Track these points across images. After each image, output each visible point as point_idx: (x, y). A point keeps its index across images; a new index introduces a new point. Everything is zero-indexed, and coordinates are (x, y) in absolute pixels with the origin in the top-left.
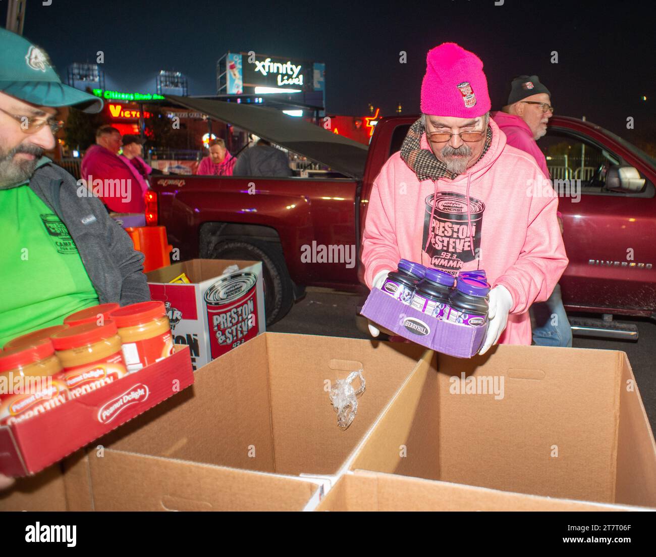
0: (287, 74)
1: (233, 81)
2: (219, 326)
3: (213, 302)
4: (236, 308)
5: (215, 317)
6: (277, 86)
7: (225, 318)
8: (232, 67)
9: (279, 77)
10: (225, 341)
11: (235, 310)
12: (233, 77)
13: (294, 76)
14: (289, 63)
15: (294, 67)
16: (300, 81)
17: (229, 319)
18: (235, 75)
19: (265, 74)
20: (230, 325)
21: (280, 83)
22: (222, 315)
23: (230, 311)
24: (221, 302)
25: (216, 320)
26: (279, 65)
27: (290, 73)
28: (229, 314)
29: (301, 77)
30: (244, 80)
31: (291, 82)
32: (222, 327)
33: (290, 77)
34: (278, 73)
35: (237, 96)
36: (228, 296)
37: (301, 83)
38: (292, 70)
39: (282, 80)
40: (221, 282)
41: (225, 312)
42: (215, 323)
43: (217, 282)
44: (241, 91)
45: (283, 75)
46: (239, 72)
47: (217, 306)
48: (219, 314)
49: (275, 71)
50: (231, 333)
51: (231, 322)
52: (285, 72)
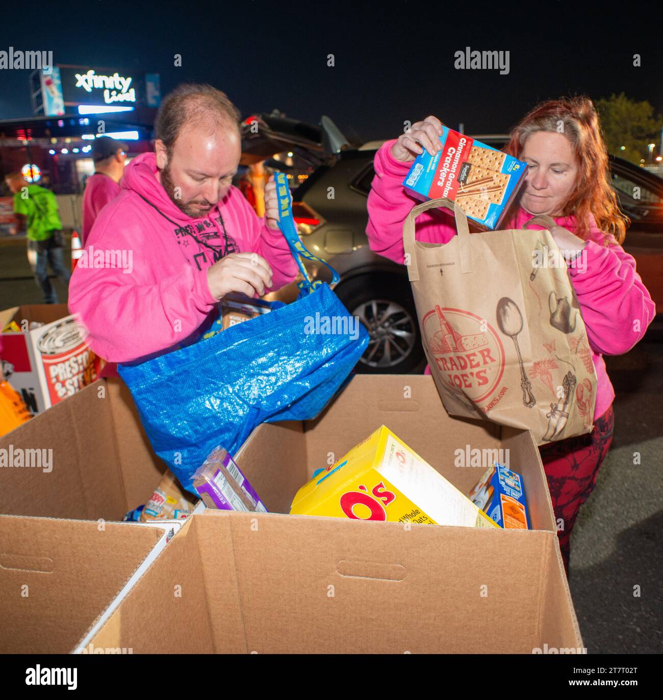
0: (115, 89)
1: (51, 99)
2: (57, 377)
3: (49, 352)
4: (76, 356)
5: (52, 368)
6: (104, 104)
7: (63, 368)
8: (49, 83)
9: (106, 93)
10: (66, 394)
11: (74, 359)
12: (51, 95)
13: (124, 90)
14: (116, 75)
15: (122, 79)
16: (131, 96)
17: (68, 369)
18: (53, 92)
19: (89, 89)
20: (70, 375)
21: (108, 100)
22: (60, 365)
23: (68, 360)
24: (58, 351)
25: (54, 371)
26: (104, 78)
27: (118, 87)
28: (67, 363)
29: (132, 91)
30: (66, 98)
31: (121, 98)
32: (61, 378)
33: (119, 92)
34: (104, 88)
35: (58, 116)
36: (65, 343)
37: (133, 99)
38: (120, 83)
39: (111, 96)
40: (55, 329)
41: (63, 362)
42: (53, 374)
43: (51, 328)
44: (61, 111)
45: (111, 90)
46: (58, 88)
47: (53, 355)
48: (56, 364)
49: (101, 86)
50: (73, 384)
51: (71, 372)
52: (112, 87)
